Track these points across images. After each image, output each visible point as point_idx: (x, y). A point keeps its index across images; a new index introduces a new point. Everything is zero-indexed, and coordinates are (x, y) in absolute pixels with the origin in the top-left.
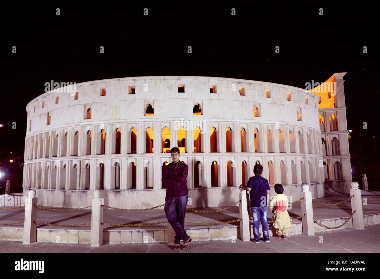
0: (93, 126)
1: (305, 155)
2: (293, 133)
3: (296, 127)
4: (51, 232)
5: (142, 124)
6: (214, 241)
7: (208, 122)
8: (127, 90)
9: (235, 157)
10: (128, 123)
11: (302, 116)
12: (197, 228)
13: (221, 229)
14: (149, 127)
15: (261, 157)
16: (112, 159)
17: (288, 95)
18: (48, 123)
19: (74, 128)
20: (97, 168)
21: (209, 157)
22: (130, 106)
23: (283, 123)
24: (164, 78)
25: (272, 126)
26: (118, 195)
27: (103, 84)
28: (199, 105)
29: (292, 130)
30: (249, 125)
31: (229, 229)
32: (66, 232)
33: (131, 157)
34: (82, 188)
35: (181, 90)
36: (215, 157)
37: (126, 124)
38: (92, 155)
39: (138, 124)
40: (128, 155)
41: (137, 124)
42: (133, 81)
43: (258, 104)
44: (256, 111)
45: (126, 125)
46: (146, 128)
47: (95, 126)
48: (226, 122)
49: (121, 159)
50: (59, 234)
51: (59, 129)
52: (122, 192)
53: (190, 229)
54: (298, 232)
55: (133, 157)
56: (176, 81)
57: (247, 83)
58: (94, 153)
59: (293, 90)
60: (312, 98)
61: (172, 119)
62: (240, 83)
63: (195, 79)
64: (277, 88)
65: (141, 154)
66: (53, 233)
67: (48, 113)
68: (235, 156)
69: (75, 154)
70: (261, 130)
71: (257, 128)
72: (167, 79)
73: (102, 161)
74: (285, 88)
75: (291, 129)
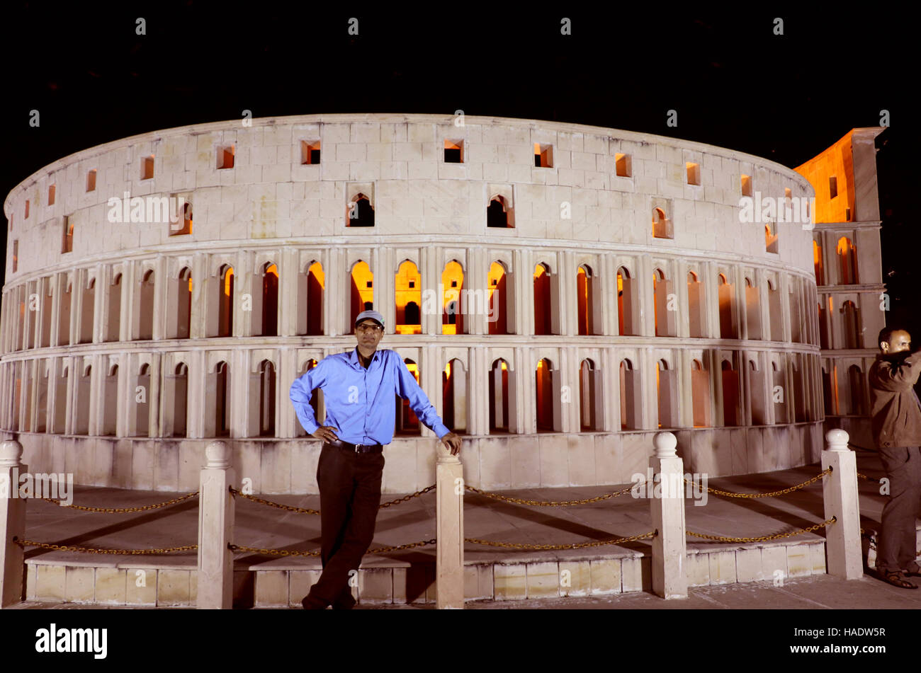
0: (198, 254)
1: (784, 346)
2: (754, 286)
3: (762, 270)
4: (69, 573)
5: (341, 252)
6: (577, 598)
7: (530, 248)
8: (298, 153)
9: (601, 349)
10: (300, 247)
11: (777, 241)
12: (523, 560)
13: (594, 564)
14: (360, 261)
15: (672, 349)
16: (251, 351)
17: (744, 179)
18: (67, 247)
19: (140, 262)
20: (208, 375)
21: (530, 348)
22: (305, 198)
23: (730, 257)
24: (406, 119)
25: (700, 263)
26: (270, 454)
27: (226, 132)
28: (501, 198)
29: (751, 277)
30: (640, 258)
31: (618, 563)
32: (116, 571)
33: (309, 345)
34: (165, 431)
35: (453, 155)
36: (547, 347)
37: (294, 250)
38: (195, 338)
39: (330, 249)
40: (299, 340)
41: (327, 251)
42: (316, 127)
43: (666, 202)
44: (656, 223)
45: (293, 253)
46: (350, 261)
47: (203, 254)
48: (579, 251)
49: (277, 351)
50: (97, 577)
51: (98, 265)
52: (283, 446)
53: (502, 564)
54: (814, 569)
55: (314, 346)
56: (439, 128)
57: (635, 142)
58: (200, 332)
59: (756, 167)
60: (800, 191)
61: (426, 238)
62: (617, 140)
63: (492, 126)
64: (716, 158)
65: (337, 337)
66: (77, 574)
67: (66, 218)
68: (601, 346)
69: (145, 336)
70: (673, 274)
71: (661, 269)
72: (412, 124)
73: (222, 356)
74: (736, 160)
75: (749, 272)
